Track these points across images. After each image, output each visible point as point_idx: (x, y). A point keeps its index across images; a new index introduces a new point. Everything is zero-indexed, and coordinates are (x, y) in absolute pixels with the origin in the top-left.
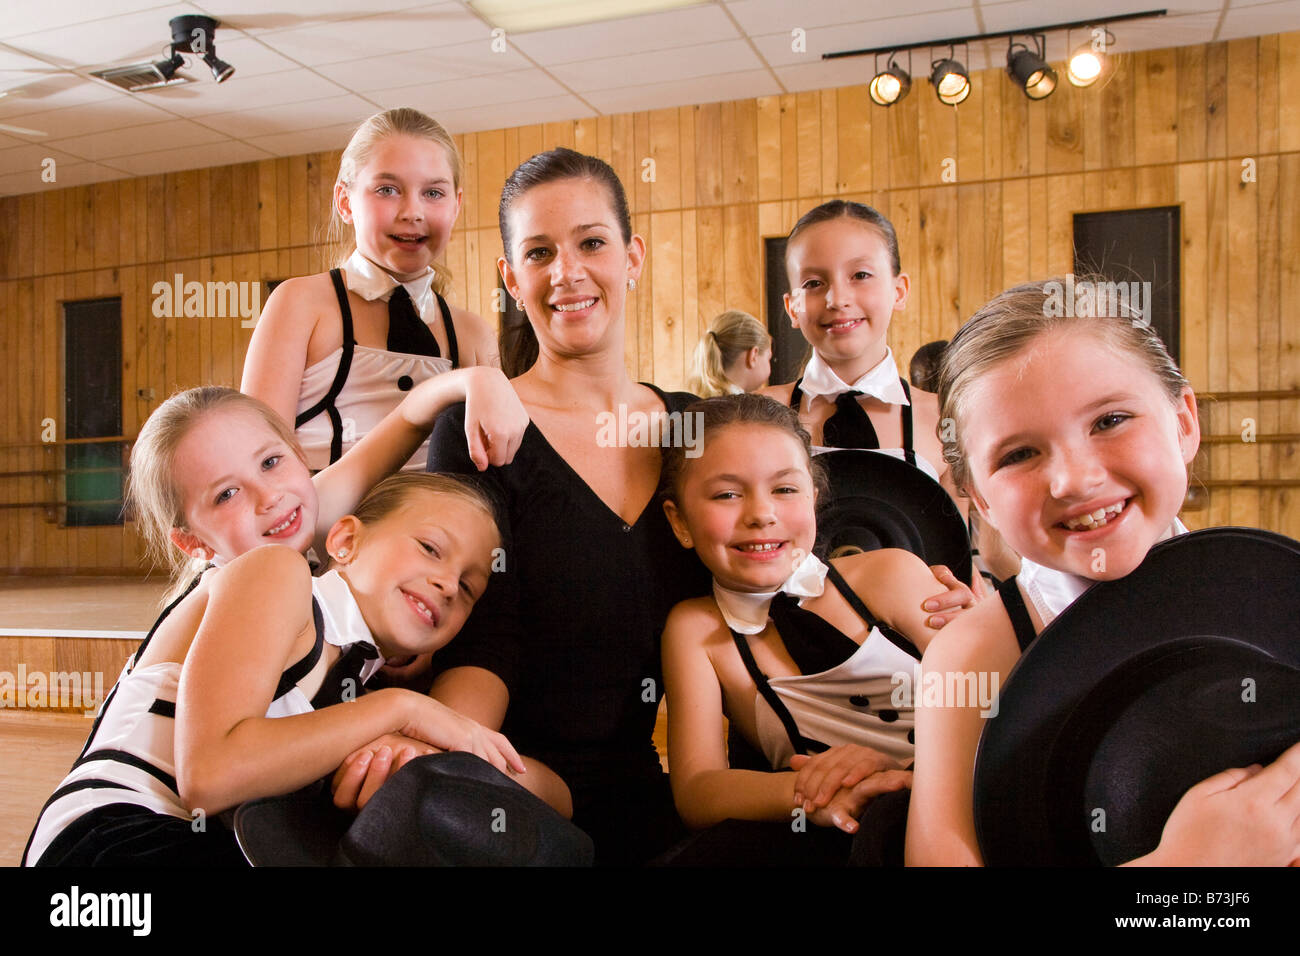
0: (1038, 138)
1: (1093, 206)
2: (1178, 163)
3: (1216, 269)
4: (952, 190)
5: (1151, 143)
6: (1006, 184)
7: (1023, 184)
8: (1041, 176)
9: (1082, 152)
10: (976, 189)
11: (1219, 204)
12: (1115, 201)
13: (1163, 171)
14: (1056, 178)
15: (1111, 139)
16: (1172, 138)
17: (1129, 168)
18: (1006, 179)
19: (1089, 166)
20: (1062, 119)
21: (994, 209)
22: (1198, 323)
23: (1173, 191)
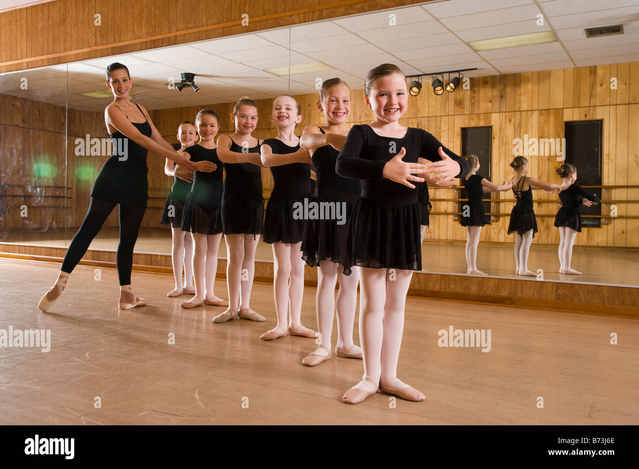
0: (451, 103)
1: (467, 126)
2: (492, 113)
3: (502, 146)
4: (426, 119)
5: (484, 106)
6: (442, 117)
7: (447, 117)
8: (452, 115)
9: (464, 108)
10: (434, 119)
11: (503, 126)
12: (473, 124)
13: (487, 115)
14: (456, 116)
15: (472, 104)
16: (490, 105)
17: (477, 114)
18: (443, 116)
19: (466, 113)
20: (458, 98)
21: (439, 125)
22: (497, 163)
23: (490, 121)
